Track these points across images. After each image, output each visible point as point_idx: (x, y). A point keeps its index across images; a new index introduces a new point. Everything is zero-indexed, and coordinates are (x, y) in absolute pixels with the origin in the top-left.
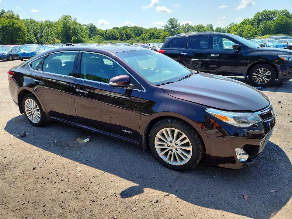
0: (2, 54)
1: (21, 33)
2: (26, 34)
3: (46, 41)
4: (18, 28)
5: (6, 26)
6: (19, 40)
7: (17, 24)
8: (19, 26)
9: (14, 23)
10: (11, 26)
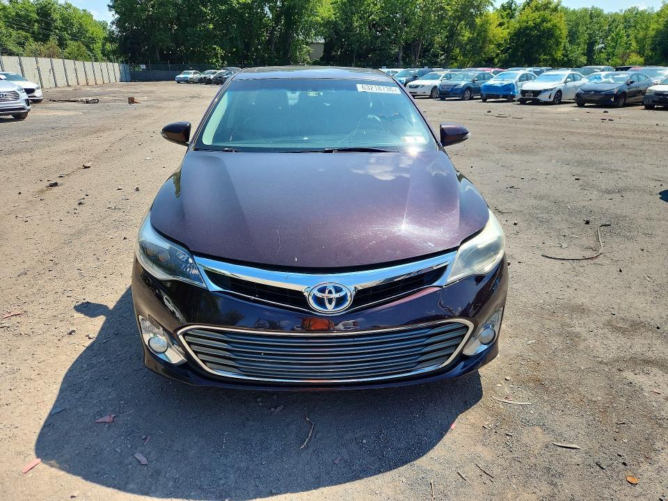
0: (455, 86)
1: (552, 41)
2: (563, 45)
3: (607, 60)
4: (549, 30)
5: (527, 28)
6: (543, 57)
7: (550, 21)
8: (554, 26)
9: (544, 20)
10: (537, 26)
